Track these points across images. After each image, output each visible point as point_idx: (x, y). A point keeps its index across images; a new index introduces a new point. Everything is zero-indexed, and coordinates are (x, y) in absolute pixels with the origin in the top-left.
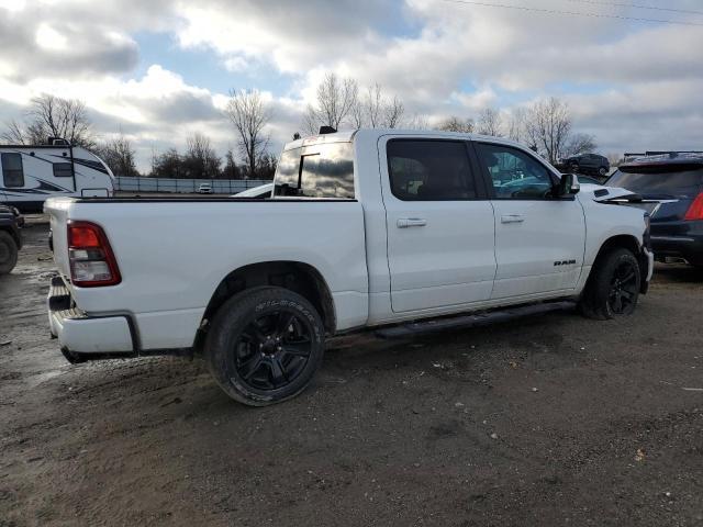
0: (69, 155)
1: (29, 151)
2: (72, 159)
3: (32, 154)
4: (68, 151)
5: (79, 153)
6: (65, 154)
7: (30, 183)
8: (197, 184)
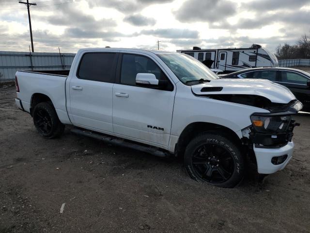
0: (256, 52)
1: (242, 51)
2: (257, 54)
3: (243, 52)
4: (256, 50)
5: (260, 52)
6: (255, 52)
7: (240, 64)
8: (301, 61)
